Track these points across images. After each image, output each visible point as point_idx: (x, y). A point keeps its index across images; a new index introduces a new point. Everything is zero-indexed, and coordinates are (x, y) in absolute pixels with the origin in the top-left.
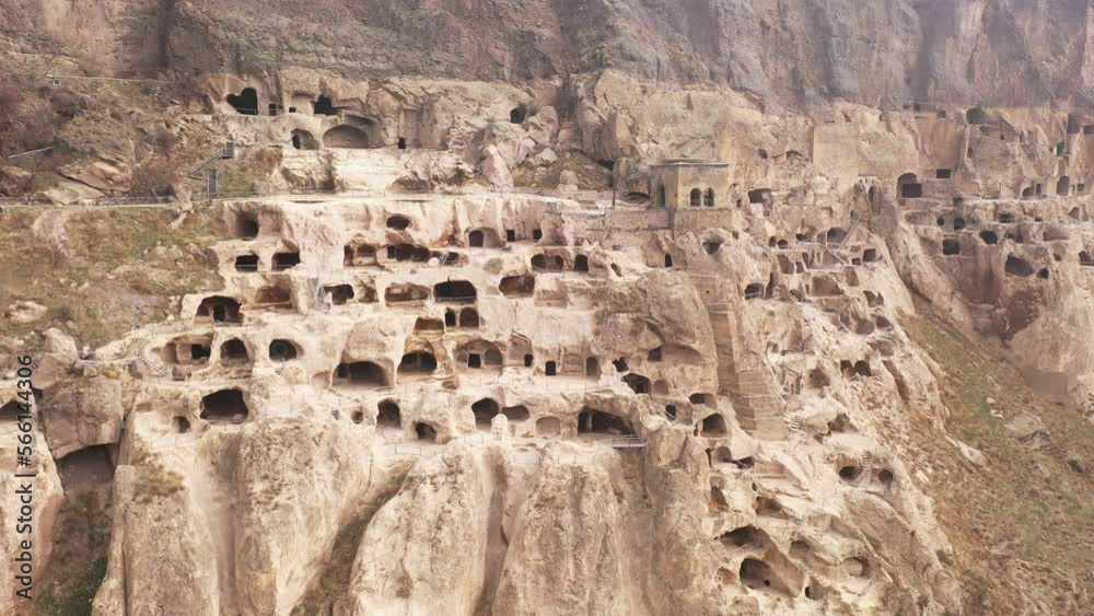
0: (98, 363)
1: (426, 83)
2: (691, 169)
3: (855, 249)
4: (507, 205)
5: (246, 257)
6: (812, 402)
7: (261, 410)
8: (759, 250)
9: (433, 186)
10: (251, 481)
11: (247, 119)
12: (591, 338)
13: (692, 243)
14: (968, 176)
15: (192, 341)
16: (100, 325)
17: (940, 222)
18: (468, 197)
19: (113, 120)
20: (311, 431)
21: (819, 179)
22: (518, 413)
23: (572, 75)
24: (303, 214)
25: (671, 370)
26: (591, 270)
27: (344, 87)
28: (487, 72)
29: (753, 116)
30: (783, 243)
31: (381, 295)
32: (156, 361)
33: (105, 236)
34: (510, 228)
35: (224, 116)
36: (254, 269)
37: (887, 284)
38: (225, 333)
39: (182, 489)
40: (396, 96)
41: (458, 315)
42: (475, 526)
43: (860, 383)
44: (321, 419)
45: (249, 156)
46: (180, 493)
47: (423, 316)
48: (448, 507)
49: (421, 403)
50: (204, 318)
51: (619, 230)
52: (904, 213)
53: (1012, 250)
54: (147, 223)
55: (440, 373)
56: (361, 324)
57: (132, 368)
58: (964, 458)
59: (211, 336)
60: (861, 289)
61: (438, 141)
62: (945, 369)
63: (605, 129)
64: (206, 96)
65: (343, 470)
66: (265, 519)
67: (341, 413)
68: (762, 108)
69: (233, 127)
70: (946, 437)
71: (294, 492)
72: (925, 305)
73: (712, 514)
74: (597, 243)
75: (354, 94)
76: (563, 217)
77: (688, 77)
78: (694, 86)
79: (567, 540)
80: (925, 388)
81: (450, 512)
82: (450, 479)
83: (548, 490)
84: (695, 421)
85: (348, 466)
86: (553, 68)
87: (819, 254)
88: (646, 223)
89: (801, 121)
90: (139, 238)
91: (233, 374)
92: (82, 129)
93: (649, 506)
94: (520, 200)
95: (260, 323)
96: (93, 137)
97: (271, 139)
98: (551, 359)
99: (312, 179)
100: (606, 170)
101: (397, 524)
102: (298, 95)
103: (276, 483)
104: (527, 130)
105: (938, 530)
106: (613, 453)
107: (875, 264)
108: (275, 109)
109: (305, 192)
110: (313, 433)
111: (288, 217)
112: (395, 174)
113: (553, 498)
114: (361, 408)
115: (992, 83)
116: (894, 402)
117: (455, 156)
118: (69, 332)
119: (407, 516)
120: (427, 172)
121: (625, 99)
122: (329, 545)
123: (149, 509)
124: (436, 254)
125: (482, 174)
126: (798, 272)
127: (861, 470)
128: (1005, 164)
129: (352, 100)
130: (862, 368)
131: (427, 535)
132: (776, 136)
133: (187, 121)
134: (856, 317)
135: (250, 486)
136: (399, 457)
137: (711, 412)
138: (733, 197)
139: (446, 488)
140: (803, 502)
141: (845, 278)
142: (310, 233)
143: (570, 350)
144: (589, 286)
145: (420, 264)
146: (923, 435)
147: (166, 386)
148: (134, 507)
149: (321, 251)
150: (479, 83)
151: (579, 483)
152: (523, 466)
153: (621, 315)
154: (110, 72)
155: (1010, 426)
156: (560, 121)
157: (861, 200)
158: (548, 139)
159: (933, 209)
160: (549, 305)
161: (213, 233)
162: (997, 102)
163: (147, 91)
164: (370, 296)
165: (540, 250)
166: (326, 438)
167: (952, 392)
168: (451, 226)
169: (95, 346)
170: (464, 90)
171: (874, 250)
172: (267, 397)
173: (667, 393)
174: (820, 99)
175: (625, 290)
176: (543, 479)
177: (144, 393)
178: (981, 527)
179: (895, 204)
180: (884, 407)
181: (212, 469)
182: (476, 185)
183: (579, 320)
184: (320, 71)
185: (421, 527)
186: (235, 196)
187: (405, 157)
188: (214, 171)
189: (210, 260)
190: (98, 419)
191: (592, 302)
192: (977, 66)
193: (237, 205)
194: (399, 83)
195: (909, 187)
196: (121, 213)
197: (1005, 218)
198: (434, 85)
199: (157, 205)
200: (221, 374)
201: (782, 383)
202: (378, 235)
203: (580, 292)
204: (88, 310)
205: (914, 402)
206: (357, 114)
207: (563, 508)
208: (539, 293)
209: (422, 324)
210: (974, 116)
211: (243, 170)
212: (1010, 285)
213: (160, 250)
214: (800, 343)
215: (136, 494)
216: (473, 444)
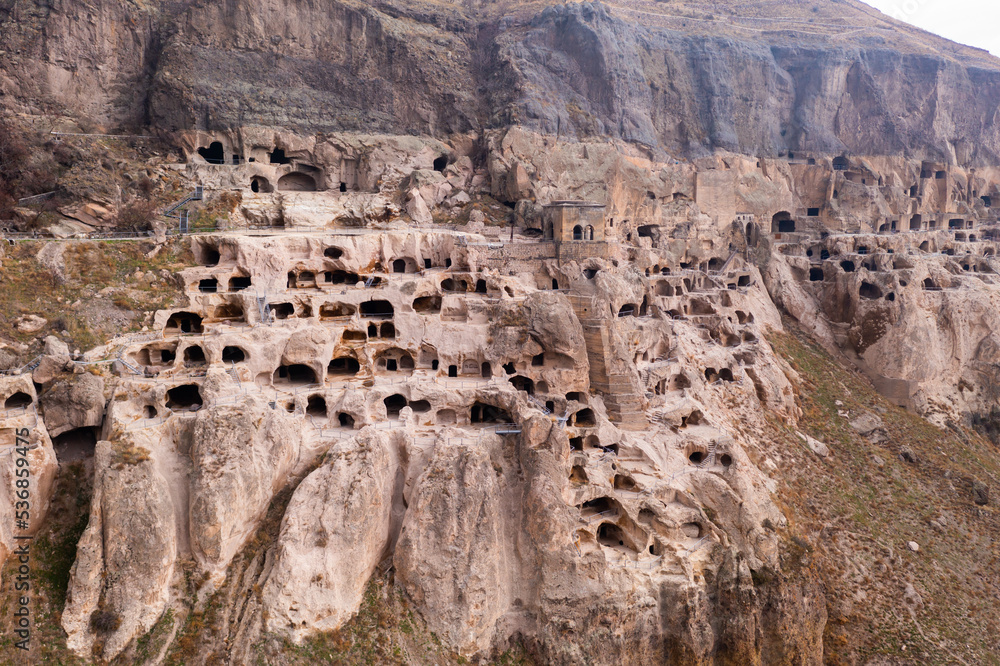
0: (86, 363)
1: (363, 137)
2: (574, 209)
3: (731, 276)
4: (425, 239)
5: (207, 280)
6: (673, 400)
7: (212, 401)
8: (635, 276)
9: (366, 222)
10: (202, 455)
11: (214, 168)
12: (485, 347)
13: (574, 270)
14: (832, 214)
15: (161, 347)
16: (88, 334)
17: (809, 253)
18: (393, 232)
19: (104, 170)
20: (251, 417)
21: (701, 217)
22: (422, 406)
23: (486, 130)
24: (255, 246)
25: (550, 373)
26: (489, 292)
27: (295, 141)
28: (415, 128)
29: (643, 163)
30: (666, 270)
31: (316, 311)
32: (133, 363)
33: (94, 263)
34: (427, 257)
35: (195, 165)
36: (214, 290)
37: (759, 305)
38: (187, 341)
39: (148, 460)
40: (338, 147)
41: (379, 328)
42: (381, 492)
43: (723, 387)
44: (260, 408)
45: (215, 198)
46: (145, 462)
47: (350, 328)
48: (358, 477)
49: (343, 397)
50: (174, 330)
51: (514, 259)
52: (778, 244)
53: (866, 277)
54: (129, 253)
55: (362, 375)
56: (297, 333)
57: (112, 367)
58: (810, 449)
59: (176, 343)
60: (733, 309)
61: (372, 185)
62: (803, 377)
63: (509, 176)
64: (182, 149)
65: (276, 448)
66: (212, 484)
67: (277, 404)
68: (651, 157)
69: (202, 173)
70: (797, 433)
71: (237, 464)
72: (793, 324)
73: (576, 486)
74: (496, 269)
75: (303, 146)
76: (468, 248)
77: (585, 131)
78: (589, 139)
79: (452, 504)
80: (781, 392)
81: (359, 481)
82: (360, 456)
83: (439, 465)
84: (568, 414)
85: (280, 445)
86: (469, 124)
87: (699, 280)
88: (536, 254)
89: (686, 167)
90: (122, 265)
91: (193, 373)
92: (78, 177)
93: (522, 479)
94: (436, 234)
95: (216, 333)
96: (87, 183)
97: (234, 183)
98: (453, 364)
99: (266, 217)
100: (509, 210)
101: (317, 490)
102: (255, 147)
103: (222, 456)
104: (446, 176)
105: (771, 504)
106: (495, 437)
107: (748, 289)
108: (238, 159)
109: (259, 227)
110: (253, 419)
111: (242, 248)
112: (335, 213)
113: (443, 472)
114: (294, 400)
115: (854, 135)
116: (752, 403)
117: (385, 198)
118: (63, 339)
119: (325, 484)
120: (362, 211)
121: (528, 150)
122: (265, 507)
123: (121, 474)
124: (364, 279)
125: (406, 214)
126: (677, 294)
127: (706, 455)
128: (865, 204)
129: (301, 151)
130: (726, 374)
131: (341, 498)
132: (663, 180)
133: (165, 169)
134: (725, 332)
135: (201, 459)
136: (322, 440)
137: (582, 406)
138: (624, 232)
139: (357, 462)
140: (654, 479)
141: (720, 300)
142: (260, 261)
143: (468, 356)
144: (486, 305)
145: (349, 286)
146: (776, 430)
147: (139, 382)
148: (110, 473)
149: (268, 276)
150: (409, 136)
151: (464, 459)
152: (422, 447)
153: (509, 328)
154: (103, 130)
155: (853, 424)
156: (474, 168)
157: (738, 234)
158: (463, 184)
159: (803, 242)
160: (454, 320)
161: (182, 261)
162: (859, 151)
163: (132, 145)
164: (307, 312)
165: (449, 275)
166: (264, 423)
167: (805, 395)
168: (378, 256)
169: (84, 350)
170: (395, 143)
171: (748, 277)
172: (217, 391)
173: (547, 392)
174: (703, 149)
175: (514, 309)
176: (436, 457)
177: (121, 387)
178: (818, 505)
179: (770, 238)
180: (742, 407)
181: (173, 446)
182: (401, 221)
183: (476, 333)
184: (275, 127)
185: (336, 494)
186: (202, 231)
187: (344, 198)
188: (186, 211)
189: (178, 283)
190: (84, 406)
191: (487, 318)
192: (841, 120)
193: (203, 238)
194: (341, 137)
195: (783, 223)
196: (108, 244)
197: (863, 249)
198: (369, 139)
199: (138, 239)
200: (183, 373)
201: (646, 385)
202: (317, 262)
203: (480, 309)
204: (79, 322)
205: (771, 402)
206: (306, 162)
207: (450, 479)
208: (445, 310)
209: (349, 335)
210: (840, 162)
211: (210, 209)
212: (863, 306)
213: (139, 275)
214: (667, 353)
215: (112, 463)
216: (382, 429)
